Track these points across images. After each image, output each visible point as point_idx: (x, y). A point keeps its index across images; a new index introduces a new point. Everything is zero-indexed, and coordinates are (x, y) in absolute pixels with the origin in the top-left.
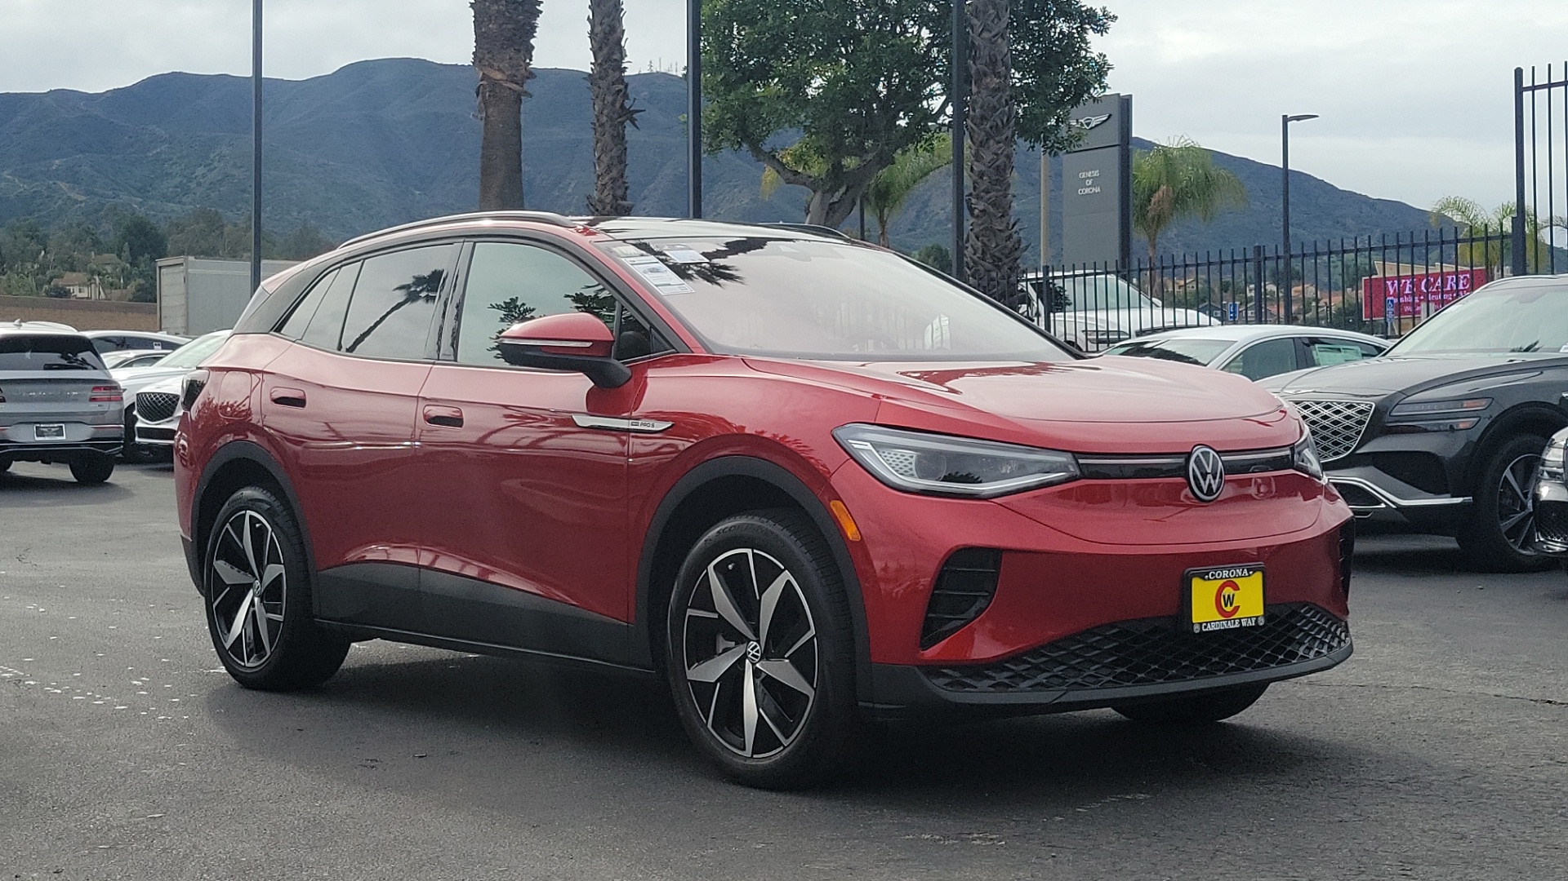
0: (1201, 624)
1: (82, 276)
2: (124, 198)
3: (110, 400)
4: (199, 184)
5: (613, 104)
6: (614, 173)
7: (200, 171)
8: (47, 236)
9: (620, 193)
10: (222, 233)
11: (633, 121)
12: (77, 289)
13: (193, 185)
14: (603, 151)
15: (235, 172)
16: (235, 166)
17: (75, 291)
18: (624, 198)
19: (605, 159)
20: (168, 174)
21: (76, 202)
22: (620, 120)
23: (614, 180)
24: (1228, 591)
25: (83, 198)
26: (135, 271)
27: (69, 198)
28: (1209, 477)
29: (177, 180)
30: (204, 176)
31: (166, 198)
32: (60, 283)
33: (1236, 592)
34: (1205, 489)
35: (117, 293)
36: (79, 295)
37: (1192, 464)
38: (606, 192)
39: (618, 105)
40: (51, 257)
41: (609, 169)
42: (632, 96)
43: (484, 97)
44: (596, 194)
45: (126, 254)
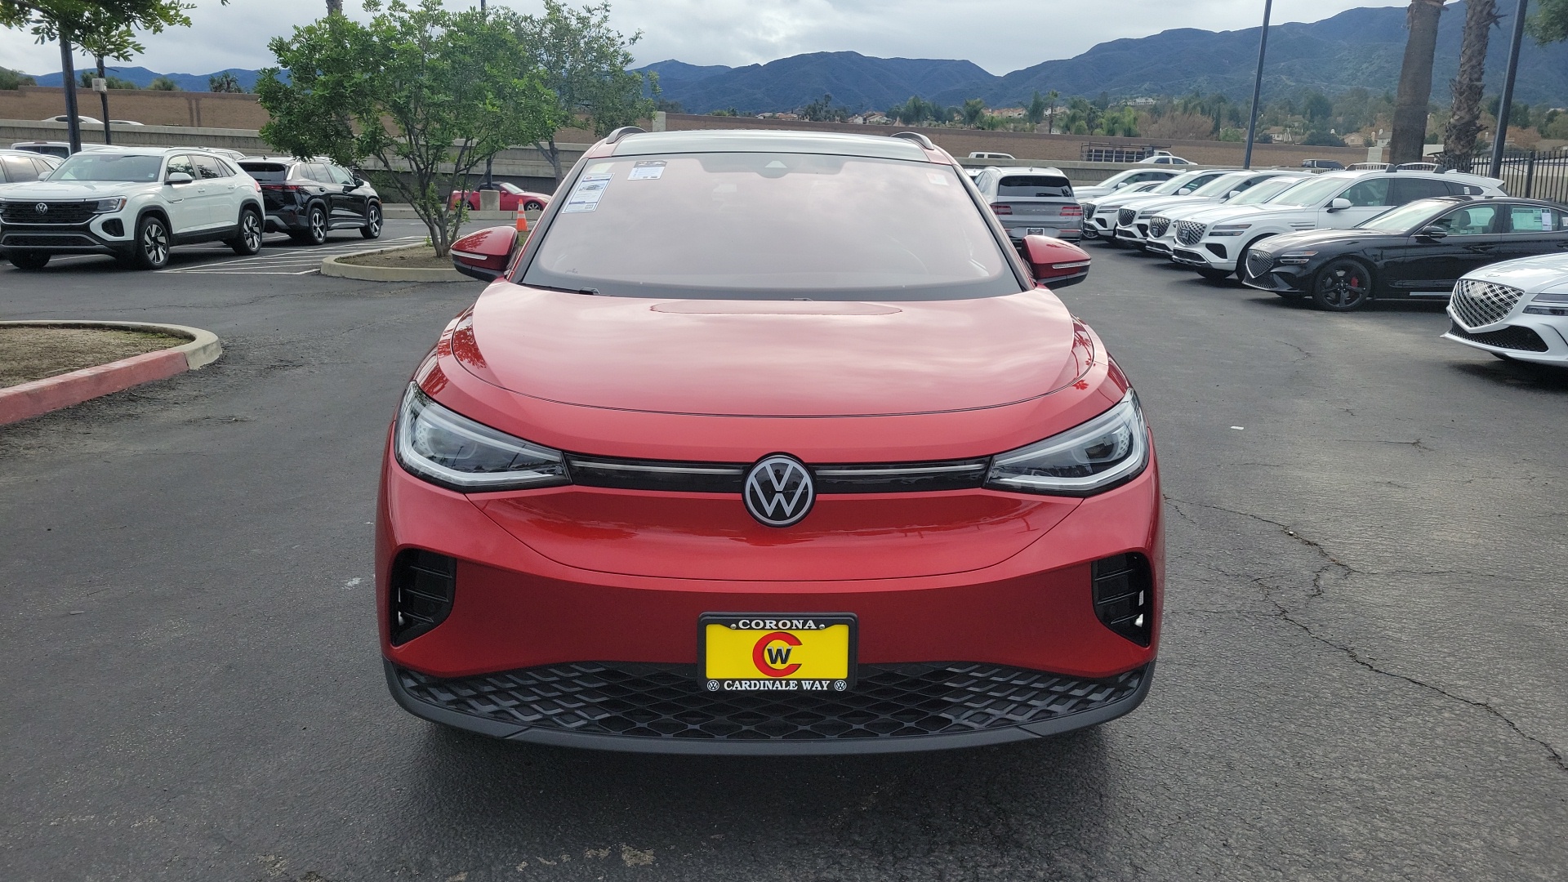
0: (721, 681)
1: (1281, 128)
2: (1317, 82)
3: (1073, 214)
4: (1363, 73)
5: (1481, 12)
6: (1474, 62)
7: (1364, 66)
8: (1265, 107)
9: (1476, 76)
10: (1366, 102)
11: (1497, 24)
12: (1276, 135)
13: (1359, 74)
14: (1467, 47)
15: (1386, 65)
16: (1387, 62)
17: (1275, 137)
18: (1479, 79)
19: (1468, 52)
20: (1347, 68)
21: (1290, 86)
22: (1485, 23)
23: (1473, 67)
24: (781, 645)
25: (1294, 84)
26: (1311, 125)
27: (1286, 84)
28: (779, 497)
29: (1350, 71)
30: (1367, 68)
31: (1343, 82)
32: (1267, 132)
33: (794, 648)
34: (770, 510)
35: (1299, 137)
36: (1278, 139)
37: (752, 479)
38: (1465, 76)
39: (1485, 13)
40: (1266, 118)
41: (1470, 59)
42: (1497, 6)
43: (1412, 13)
44: (1458, 78)
45: (1308, 116)
